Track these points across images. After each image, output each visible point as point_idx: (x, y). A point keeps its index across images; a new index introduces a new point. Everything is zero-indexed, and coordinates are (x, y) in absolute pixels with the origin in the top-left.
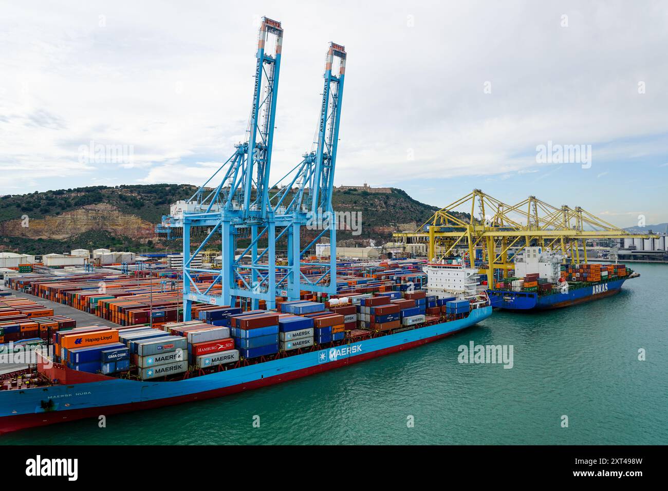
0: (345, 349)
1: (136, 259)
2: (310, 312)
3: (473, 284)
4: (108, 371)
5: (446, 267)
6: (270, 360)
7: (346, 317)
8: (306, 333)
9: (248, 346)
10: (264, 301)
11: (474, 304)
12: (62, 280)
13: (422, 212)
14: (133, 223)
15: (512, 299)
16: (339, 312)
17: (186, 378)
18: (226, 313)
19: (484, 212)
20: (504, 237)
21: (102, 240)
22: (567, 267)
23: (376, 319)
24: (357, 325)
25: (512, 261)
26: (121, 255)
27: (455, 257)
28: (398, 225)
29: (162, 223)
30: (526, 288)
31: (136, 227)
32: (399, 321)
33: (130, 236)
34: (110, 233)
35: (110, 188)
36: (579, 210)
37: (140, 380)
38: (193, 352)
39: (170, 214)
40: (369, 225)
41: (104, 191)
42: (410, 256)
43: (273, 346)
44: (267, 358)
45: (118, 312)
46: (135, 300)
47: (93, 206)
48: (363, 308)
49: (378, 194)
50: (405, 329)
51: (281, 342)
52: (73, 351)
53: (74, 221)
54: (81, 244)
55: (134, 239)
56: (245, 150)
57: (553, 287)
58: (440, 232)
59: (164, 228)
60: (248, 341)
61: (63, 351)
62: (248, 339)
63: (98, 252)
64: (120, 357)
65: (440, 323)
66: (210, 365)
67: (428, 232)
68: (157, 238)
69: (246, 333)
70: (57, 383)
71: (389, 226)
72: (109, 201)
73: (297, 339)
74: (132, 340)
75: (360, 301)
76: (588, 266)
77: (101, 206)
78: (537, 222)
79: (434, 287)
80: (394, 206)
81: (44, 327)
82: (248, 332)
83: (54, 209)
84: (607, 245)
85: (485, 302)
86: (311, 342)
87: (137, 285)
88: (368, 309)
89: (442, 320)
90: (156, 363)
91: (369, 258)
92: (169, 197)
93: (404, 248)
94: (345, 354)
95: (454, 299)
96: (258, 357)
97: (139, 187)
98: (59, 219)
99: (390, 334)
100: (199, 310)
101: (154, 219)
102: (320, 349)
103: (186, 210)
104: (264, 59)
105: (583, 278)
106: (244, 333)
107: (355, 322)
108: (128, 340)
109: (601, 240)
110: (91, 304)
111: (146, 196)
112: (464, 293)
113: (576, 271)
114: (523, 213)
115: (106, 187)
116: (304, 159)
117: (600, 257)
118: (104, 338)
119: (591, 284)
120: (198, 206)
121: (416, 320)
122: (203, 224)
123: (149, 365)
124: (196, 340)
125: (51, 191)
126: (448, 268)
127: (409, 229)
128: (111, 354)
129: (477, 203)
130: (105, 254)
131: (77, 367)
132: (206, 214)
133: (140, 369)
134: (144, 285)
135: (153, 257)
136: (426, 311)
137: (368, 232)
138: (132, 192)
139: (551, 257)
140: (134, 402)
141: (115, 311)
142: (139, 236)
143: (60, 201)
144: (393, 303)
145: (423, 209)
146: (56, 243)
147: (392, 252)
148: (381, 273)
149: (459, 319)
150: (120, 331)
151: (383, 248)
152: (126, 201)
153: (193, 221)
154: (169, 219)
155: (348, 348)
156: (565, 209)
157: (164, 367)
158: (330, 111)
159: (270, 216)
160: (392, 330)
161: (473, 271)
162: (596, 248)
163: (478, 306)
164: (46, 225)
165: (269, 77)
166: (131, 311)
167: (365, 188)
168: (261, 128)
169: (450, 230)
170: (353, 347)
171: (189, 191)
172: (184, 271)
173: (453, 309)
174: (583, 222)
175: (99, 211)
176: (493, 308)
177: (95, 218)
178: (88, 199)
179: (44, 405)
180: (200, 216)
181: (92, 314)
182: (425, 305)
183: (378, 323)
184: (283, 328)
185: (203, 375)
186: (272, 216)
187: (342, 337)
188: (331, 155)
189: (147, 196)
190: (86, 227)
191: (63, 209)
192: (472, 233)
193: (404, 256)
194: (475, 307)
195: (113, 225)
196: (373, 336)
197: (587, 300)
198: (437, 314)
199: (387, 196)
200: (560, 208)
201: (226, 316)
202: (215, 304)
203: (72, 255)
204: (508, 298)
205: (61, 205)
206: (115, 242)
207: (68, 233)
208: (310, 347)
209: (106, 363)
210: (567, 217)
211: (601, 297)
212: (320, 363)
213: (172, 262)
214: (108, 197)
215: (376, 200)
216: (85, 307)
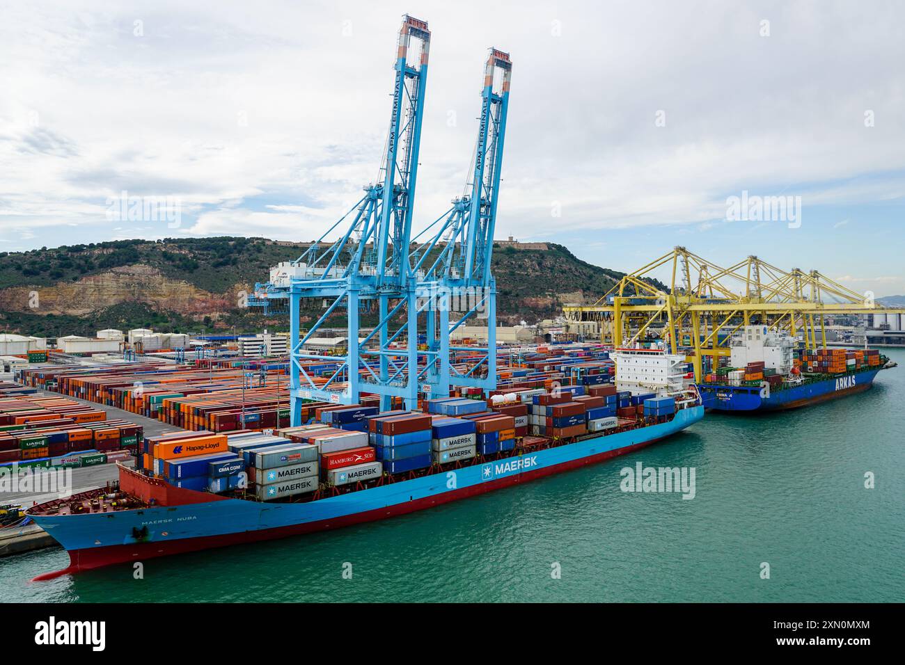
0: (516, 462)
1: (191, 343)
2: (468, 412)
3: (678, 376)
4: (219, 489)
5: (641, 353)
6: (421, 476)
7: (516, 419)
8: (466, 440)
9: (393, 457)
10: (402, 399)
11: (680, 402)
12: (98, 372)
13: (590, 277)
14: (182, 293)
15: (728, 397)
16: (507, 412)
17: (316, 499)
18: (359, 414)
19: (689, 278)
20: (714, 312)
21: (139, 317)
22: (800, 353)
23: (554, 424)
24: (528, 430)
25: (726, 345)
26: (169, 338)
27: (654, 339)
28: (557, 295)
29: (256, 293)
30: (748, 381)
31: (187, 297)
32: (584, 425)
33: (178, 311)
34: (151, 306)
35: (149, 242)
36: (815, 274)
37: (259, 500)
38: (325, 465)
39: (269, 280)
40: (517, 295)
41: (140, 247)
42: (577, 338)
43: (425, 457)
44: (418, 473)
45: (193, 415)
46: (214, 399)
47: (125, 268)
48: (536, 407)
49: (529, 251)
50: (592, 436)
51: (435, 452)
52: (173, 462)
53: (99, 289)
54: (109, 322)
55: (183, 315)
56: (378, 194)
57: (784, 380)
58: (628, 305)
59: (258, 299)
60: (393, 450)
61: (156, 464)
62: (393, 447)
63: (137, 334)
64: (233, 471)
65: (636, 428)
66: (346, 482)
67: (612, 305)
68: (218, 314)
69: (391, 439)
70: (155, 505)
71: (545, 296)
72: (149, 262)
73: (455, 448)
74: (244, 448)
75: (531, 399)
76: (830, 352)
77: (137, 269)
78: (759, 291)
79: (625, 379)
80: (552, 269)
81: (101, 435)
82: (393, 438)
83: (70, 273)
84: (848, 324)
85: (695, 400)
86: (473, 454)
87: (209, 379)
88: (543, 409)
89: (639, 424)
90: (280, 479)
91: (519, 341)
92: (234, 256)
93: (568, 327)
94: (516, 469)
95: (653, 396)
96: (405, 472)
97: (191, 241)
98: (77, 286)
99: (572, 443)
100: (322, 411)
101: (213, 287)
102: (483, 462)
103: (294, 275)
104: (405, 71)
105: (822, 368)
106: (388, 440)
107: (526, 426)
108: (239, 449)
109: (839, 316)
110: (151, 405)
111: (201, 254)
112: (667, 387)
113: (813, 358)
114: (740, 278)
115: (143, 242)
116: (454, 205)
117: (840, 340)
118: (210, 446)
119: (834, 377)
120: (310, 270)
121: (606, 424)
122: (316, 294)
123: (272, 482)
124: (325, 450)
125: (64, 247)
126: (645, 353)
127: (573, 302)
128: (222, 466)
129: (680, 266)
130: (147, 336)
131: (179, 484)
132: (321, 281)
133: (258, 487)
134: (217, 379)
135: (213, 341)
136: (617, 412)
137: (516, 305)
138: (180, 248)
139: (781, 339)
140: (249, 530)
141: (189, 414)
142: (192, 311)
143: (78, 262)
144: (575, 401)
145: (592, 272)
146: (74, 321)
147: (550, 332)
148: (541, 362)
149: (661, 423)
150: (229, 436)
151: (538, 328)
152: (173, 261)
153: (303, 290)
154: (264, 287)
155: (519, 461)
156: (797, 273)
157: (289, 484)
158: (490, 140)
159: (410, 282)
160: (576, 437)
161: (679, 358)
162: (833, 327)
163: (686, 405)
164: (58, 295)
165: (411, 95)
166: (213, 414)
167: (510, 243)
168: (401, 164)
169: (642, 302)
170: (526, 460)
171: (262, 247)
172: (292, 359)
173: (653, 410)
174: (821, 291)
175: (134, 275)
176: (705, 408)
177: (128, 286)
178: (118, 259)
179: (136, 533)
180: (312, 284)
181: (153, 418)
182: (615, 405)
183: (558, 427)
184: (438, 433)
185: (337, 495)
186: (414, 283)
187: (512, 446)
188: (490, 200)
189: (203, 254)
190: (115, 297)
191: (83, 272)
192: (674, 307)
193: (568, 338)
194: (682, 407)
195: (154, 295)
196: (550, 444)
197: (827, 397)
198: (632, 417)
199: (541, 255)
200: (789, 271)
201: (359, 418)
202: (338, 403)
203: (98, 337)
204: (723, 395)
205: (79, 267)
206: (158, 319)
207: (89, 307)
208: (471, 459)
209: (216, 478)
210: (799, 284)
211: (847, 394)
212: (484, 480)
213: (245, 347)
214: (147, 256)
215: (526, 260)
216: (142, 409)
